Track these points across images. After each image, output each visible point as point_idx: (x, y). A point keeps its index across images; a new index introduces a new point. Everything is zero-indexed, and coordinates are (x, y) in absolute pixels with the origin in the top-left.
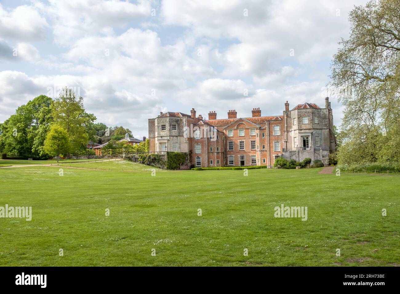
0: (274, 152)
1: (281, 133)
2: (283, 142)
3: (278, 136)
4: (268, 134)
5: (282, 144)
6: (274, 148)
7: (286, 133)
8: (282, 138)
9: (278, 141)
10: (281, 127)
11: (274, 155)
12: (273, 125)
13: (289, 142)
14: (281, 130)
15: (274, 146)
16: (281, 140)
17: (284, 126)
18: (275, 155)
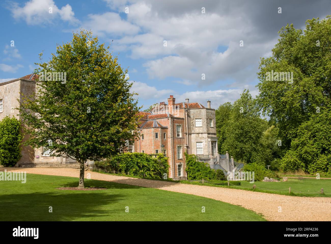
0: (177, 159)
1: (183, 135)
2: (185, 147)
3: (180, 138)
4: (173, 136)
5: (183, 150)
6: (177, 154)
7: (187, 136)
8: (183, 142)
9: (181, 146)
10: (182, 128)
11: (177, 164)
12: (176, 124)
13: (189, 148)
14: (183, 131)
15: (177, 151)
16: (183, 145)
17: (186, 126)
18: (179, 164)
